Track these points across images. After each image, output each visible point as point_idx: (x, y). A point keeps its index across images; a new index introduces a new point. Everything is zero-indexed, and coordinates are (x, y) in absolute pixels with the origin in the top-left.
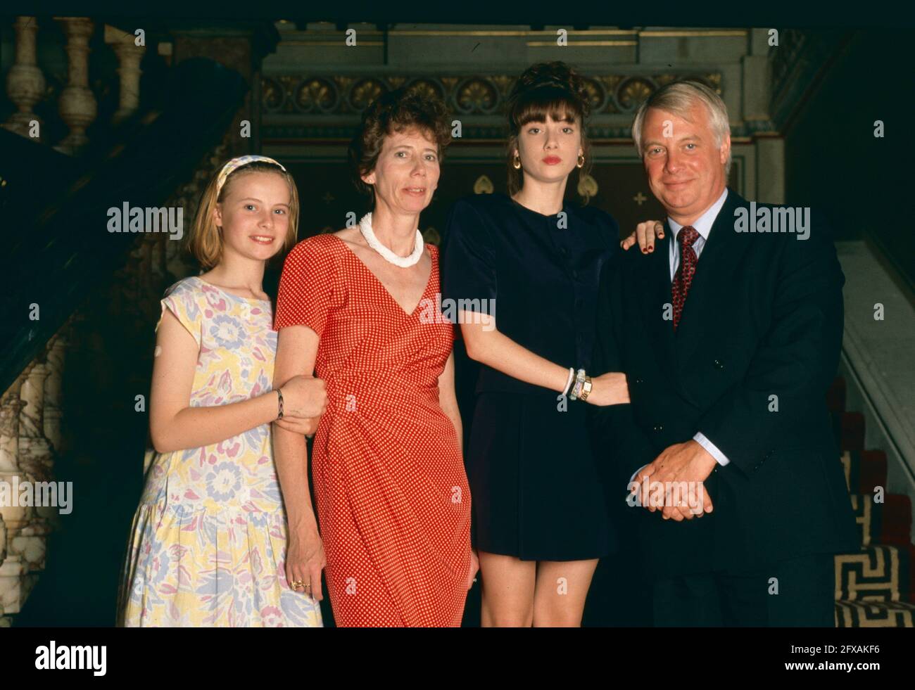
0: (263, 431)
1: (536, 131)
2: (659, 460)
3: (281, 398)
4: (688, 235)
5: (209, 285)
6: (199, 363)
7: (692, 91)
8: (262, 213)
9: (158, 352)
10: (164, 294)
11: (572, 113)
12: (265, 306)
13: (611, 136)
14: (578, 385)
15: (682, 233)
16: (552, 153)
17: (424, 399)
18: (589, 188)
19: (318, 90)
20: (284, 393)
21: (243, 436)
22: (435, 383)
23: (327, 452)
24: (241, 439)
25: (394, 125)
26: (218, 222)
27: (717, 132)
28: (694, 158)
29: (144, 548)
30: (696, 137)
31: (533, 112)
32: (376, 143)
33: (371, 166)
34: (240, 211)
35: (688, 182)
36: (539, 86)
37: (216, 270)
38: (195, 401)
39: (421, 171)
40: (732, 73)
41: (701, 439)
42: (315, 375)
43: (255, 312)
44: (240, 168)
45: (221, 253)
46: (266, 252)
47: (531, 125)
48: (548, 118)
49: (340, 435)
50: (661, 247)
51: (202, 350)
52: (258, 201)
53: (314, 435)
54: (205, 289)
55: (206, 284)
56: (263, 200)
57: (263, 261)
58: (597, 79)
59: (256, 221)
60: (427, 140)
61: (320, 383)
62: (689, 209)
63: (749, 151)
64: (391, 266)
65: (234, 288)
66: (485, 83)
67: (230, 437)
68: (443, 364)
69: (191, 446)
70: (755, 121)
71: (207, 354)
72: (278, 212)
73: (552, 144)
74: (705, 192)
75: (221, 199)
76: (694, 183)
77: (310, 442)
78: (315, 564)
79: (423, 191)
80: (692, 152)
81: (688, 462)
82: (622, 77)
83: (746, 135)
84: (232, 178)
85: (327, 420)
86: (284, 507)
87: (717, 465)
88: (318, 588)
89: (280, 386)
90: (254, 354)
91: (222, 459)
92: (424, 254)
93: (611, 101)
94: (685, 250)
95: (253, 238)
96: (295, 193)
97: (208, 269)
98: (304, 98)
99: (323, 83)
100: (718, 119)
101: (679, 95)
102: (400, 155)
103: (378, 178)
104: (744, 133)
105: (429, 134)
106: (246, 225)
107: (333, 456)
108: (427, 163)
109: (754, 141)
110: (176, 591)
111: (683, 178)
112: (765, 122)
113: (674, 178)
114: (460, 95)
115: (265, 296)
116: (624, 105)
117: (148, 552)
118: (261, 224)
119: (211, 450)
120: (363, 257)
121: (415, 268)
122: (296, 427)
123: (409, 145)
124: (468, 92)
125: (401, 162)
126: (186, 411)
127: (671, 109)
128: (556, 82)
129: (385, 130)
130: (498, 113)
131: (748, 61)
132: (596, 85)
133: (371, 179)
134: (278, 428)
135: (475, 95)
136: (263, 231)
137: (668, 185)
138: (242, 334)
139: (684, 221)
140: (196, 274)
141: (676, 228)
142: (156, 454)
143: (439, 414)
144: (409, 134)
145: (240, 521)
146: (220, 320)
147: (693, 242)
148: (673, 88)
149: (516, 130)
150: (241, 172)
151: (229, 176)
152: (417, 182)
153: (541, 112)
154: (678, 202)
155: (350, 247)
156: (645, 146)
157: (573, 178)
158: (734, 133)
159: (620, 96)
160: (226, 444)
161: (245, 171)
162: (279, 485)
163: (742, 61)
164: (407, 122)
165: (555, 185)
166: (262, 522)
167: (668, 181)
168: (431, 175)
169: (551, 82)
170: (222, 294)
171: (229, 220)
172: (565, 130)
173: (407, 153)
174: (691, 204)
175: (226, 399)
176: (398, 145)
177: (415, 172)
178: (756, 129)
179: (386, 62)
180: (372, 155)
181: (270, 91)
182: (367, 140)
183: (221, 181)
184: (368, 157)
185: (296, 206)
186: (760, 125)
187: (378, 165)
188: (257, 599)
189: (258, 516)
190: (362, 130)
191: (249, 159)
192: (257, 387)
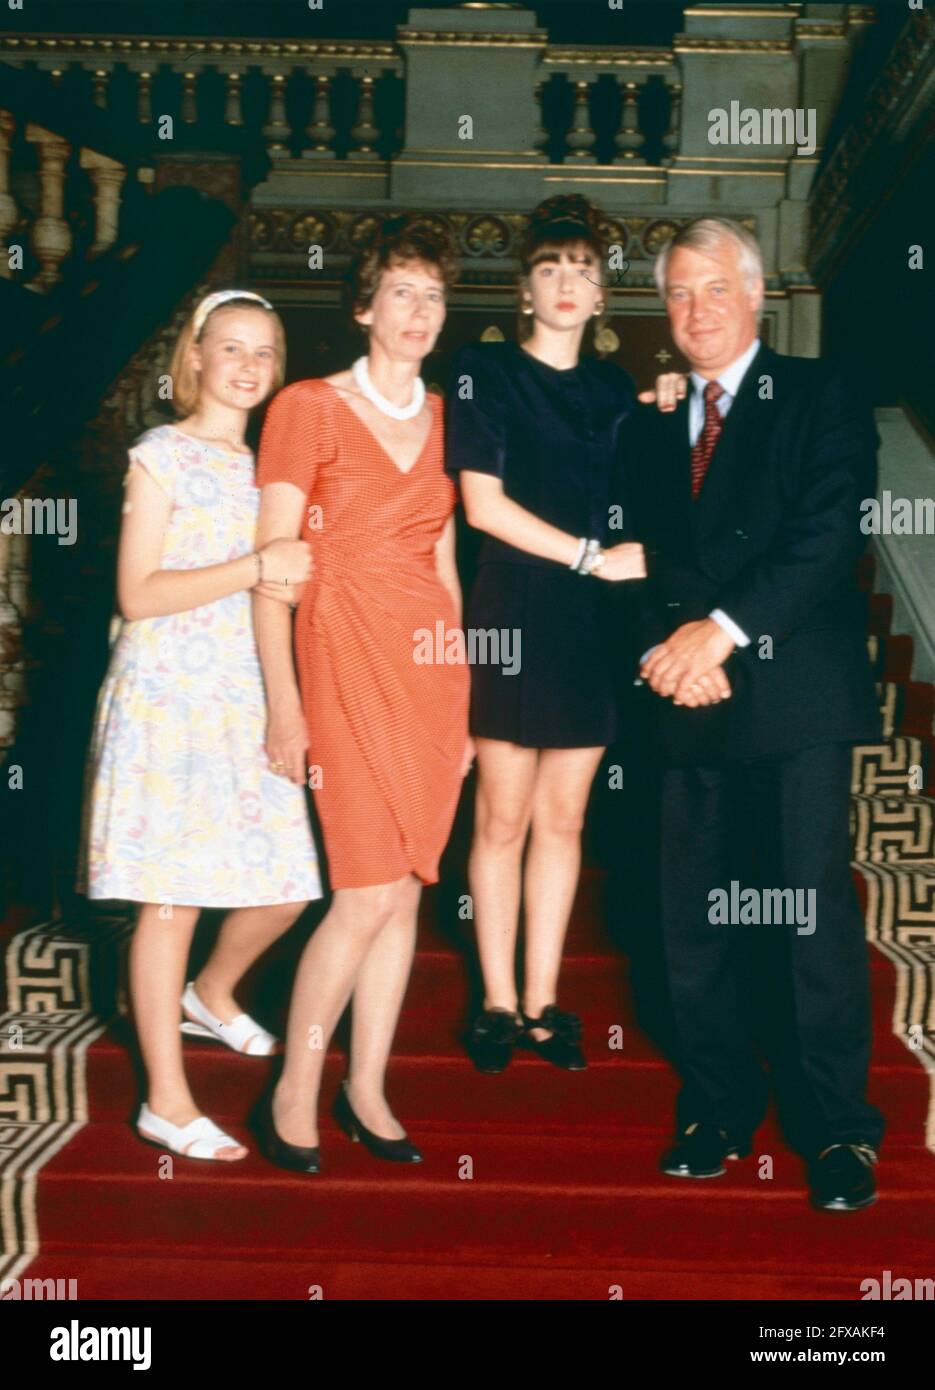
0: (242, 601)
1: (549, 272)
2: (673, 639)
3: (261, 562)
4: (713, 391)
5: (185, 436)
6: (171, 523)
7: (721, 229)
8: (244, 357)
9: (128, 508)
10: (132, 443)
11: (590, 253)
12: (246, 459)
13: (634, 285)
14: (589, 558)
15: (707, 390)
16: (566, 298)
17: (419, 567)
18: (608, 343)
19: (313, 226)
20: (266, 556)
21: (218, 603)
22: (431, 552)
23: (311, 624)
24: (215, 607)
25: (396, 259)
26: (196, 366)
27: (747, 275)
28: (721, 303)
29: (112, 724)
30: (724, 281)
31: (546, 250)
32: (374, 278)
33: (367, 303)
34: (220, 354)
35: (712, 331)
36: (556, 221)
37: (193, 419)
38: (167, 564)
39: (423, 313)
40: (768, 217)
41: (719, 617)
42: (301, 537)
43: (235, 466)
44: (222, 305)
45: (198, 402)
46: (250, 400)
47: (545, 265)
48: (564, 259)
49: (326, 605)
50: (683, 407)
51: (174, 508)
52: (241, 342)
53: (298, 604)
54: (180, 439)
55: (182, 435)
56: (244, 340)
57: (244, 409)
58: (621, 220)
59: (238, 365)
60: (433, 278)
61: (304, 546)
62: (717, 361)
63: (782, 307)
64: (385, 417)
65: (213, 440)
66: (497, 223)
67: (203, 603)
68: (440, 529)
69: (162, 613)
70: (790, 273)
71: (179, 512)
72: (261, 354)
73: (567, 288)
74: (733, 342)
75: (199, 340)
76: (722, 333)
77: (294, 613)
78: (297, 744)
79: (424, 336)
80: (720, 296)
81: (703, 642)
82: (648, 219)
83: (779, 289)
84: (212, 316)
85: (312, 588)
86: (264, 684)
87: (736, 648)
88: (300, 772)
89: (260, 548)
90: (233, 514)
91: (196, 628)
92: (425, 405)
93: (635, 247)
94: (710, 407)
95: (234, 384)
96: (281, 334)
97: (182, 418)
98: (298, 234)
99: (320, 219)
100: (748, 262)
101: (707, 232)
102: (400, 293)
103: (376, 319)
104: (779, 286)
105: (434, 270)
106: (226, 371)
107: (319, 630)
108: (431, 304)
109: (789, 295)
110: (145, 771)
111: (709, 326)
112: (801, 275)
113: (700, 327)
114: (470, 235)
115: (245, 449)
116: (649, 251)
117: (116, 728)
118: (244, 368)
119: (183, 618)
120: (356, 406)
121: (414, 420)
122: (278, 595)
123: (411, 282)
124: (478, 231)
125: (401, 301)
126: (159, 574)
127: (699, 249)
128: (576, 217)
129: (384, 264)
130: (510, 256)
131: (785, 205)
132: (620, 228)
133: (366, 319)
134: (260, 597)
135: (486, 236)
136: (244, 377)
137: (693, 335)
138: (219, 492)
139: (711, 375)
140: (170, 422)
141: (701, 382)
142: (125, 621)
143: (436, 583)
144: (413, 270)
145: (216, 698)
146: (194, 474)
147: (717, 397)
148: (700, 224)
149: (527, 270)
150: (222, 309)
151: (209, 314)
152: (418, 325)
153: (555, 251)
154: (704, 354)
155: (343, 395)
156: (668, 289)
157: (590, 329)
158: (768, 286)
159: (645, 242)
160: (201, 612)
161: (227, 309)
162: (259, 659)
163: (778, 205)
164: (409, 256)
165: (569, 334)
166: (238, 700)
167: (694, 329)
168: (434, 318)
169: (568, 218)
170: (197, 446)
171: (208, 365)
172: (582, 272)
173: (409, 292)
174: (717, 356)
175: (200, 563)
176: (401, 281)
177: (416, 314)
178: (791, 283)
179: (388, 195)
180: (369, 291)
181: (261, 226)
182: (364, 275)
183: (199, 319)
184: (365, 295)
185: (282, 349)
186: (796, 278)
187: (376, 303)
188: (235, 782)
189: (235, 692)
190: (360, 262)
191: (231, 295)
192: (234, 551)
